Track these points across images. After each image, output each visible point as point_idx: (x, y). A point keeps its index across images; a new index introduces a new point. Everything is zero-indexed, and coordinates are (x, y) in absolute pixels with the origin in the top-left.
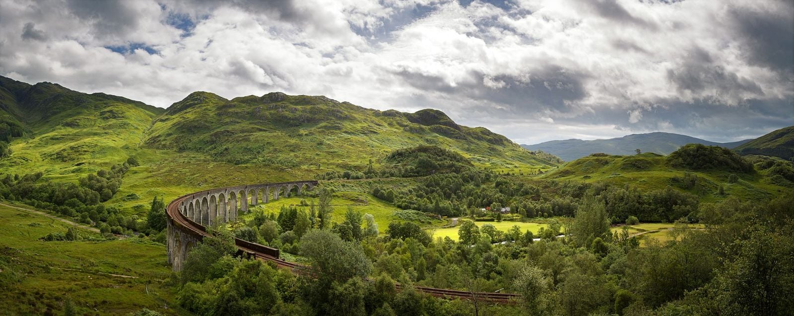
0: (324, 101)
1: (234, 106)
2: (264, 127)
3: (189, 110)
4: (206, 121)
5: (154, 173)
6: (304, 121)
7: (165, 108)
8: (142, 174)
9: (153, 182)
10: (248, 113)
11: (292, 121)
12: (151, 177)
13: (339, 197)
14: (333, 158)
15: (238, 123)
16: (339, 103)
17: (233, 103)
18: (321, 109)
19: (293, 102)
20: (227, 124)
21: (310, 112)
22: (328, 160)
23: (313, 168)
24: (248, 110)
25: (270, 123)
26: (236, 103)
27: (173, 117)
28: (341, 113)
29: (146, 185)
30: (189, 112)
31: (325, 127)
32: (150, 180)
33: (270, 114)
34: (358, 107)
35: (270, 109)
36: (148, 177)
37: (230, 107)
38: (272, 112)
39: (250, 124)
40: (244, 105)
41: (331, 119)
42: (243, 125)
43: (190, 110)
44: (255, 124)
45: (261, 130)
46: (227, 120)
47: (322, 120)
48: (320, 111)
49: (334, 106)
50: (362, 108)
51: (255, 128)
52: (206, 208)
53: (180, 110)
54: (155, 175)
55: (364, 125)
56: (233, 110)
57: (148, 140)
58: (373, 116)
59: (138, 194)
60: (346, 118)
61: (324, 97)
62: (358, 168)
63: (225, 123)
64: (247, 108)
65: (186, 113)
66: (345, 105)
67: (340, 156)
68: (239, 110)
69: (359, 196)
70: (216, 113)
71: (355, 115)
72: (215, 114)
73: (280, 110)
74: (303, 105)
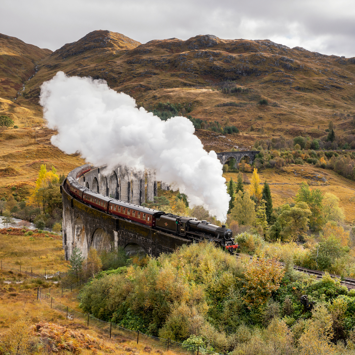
0: (269, 46)
1: (150, 52)
2: (189, 81)
3: (87, 54)
4: (112, 71)
5: (39, 139)
6: (242, 74)
7: (54, 51)
8: (21, 140)
9: (38, 151)
10: (169, 62)
11: (226, 74)
12: (35, 144)
13: (289, 173)
14: (280, 121)
15: (155, 74)
16: (289, 50)
17: (148, 48)
18: (265, 57)
19: (228, 49)
20: (140, 75)
21: (251, 62)
22: (273, 124)
23: (254, 135)
24: (169, 58)
25: (197, 75)
26: (151, 47)
27: (65, 63)
28: (291, 62)
29: (27, 155)
30: (89, 57)
31: (270, 81)
32: (33, 148)
33: (198, 64)
34: (314, 54)
35: (198, 56)
36: (31, 144)
37: (146, 52)
38: (201, 60)
39: (172, 75)
40: (162, 50)
41: (278, 71)
42: (161, 77)
43: (89, 55)
44: (178, 76)
45: (185, 85)
46: (141, 70)
47: (266, 71)
48: (262, 61)
49: (281, 53)
50: (321, 55)
51: (178, 81)
52: (115, 186)
53: (75, 54)
54: (41, 141)
55: (322, 78)
56: (149, 57)
57: (30, 92)
58: (335, 65)
59: (17, 167)
60: (298, 69)
61: (268, 41)
62: (314, 135)
63: (138, 74)
64: (167, 55)
65: (83, 58)
66: (297, 52)
67: (290, 120)
68: (155, 57)
69: (315, 173)
70: (126, 60)
71: (309, 64)
72: (124, 62)
73: (212, 58)
74: (240, 52)
